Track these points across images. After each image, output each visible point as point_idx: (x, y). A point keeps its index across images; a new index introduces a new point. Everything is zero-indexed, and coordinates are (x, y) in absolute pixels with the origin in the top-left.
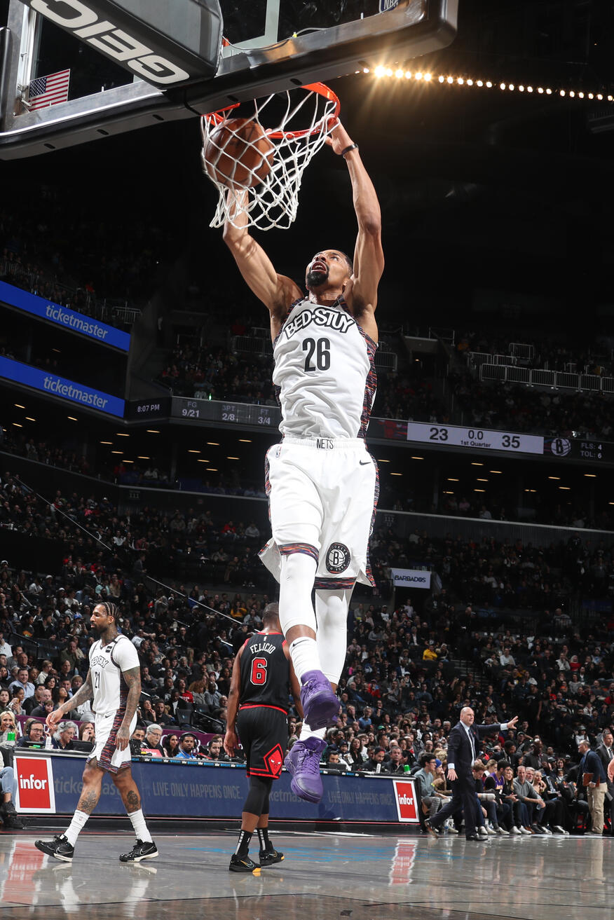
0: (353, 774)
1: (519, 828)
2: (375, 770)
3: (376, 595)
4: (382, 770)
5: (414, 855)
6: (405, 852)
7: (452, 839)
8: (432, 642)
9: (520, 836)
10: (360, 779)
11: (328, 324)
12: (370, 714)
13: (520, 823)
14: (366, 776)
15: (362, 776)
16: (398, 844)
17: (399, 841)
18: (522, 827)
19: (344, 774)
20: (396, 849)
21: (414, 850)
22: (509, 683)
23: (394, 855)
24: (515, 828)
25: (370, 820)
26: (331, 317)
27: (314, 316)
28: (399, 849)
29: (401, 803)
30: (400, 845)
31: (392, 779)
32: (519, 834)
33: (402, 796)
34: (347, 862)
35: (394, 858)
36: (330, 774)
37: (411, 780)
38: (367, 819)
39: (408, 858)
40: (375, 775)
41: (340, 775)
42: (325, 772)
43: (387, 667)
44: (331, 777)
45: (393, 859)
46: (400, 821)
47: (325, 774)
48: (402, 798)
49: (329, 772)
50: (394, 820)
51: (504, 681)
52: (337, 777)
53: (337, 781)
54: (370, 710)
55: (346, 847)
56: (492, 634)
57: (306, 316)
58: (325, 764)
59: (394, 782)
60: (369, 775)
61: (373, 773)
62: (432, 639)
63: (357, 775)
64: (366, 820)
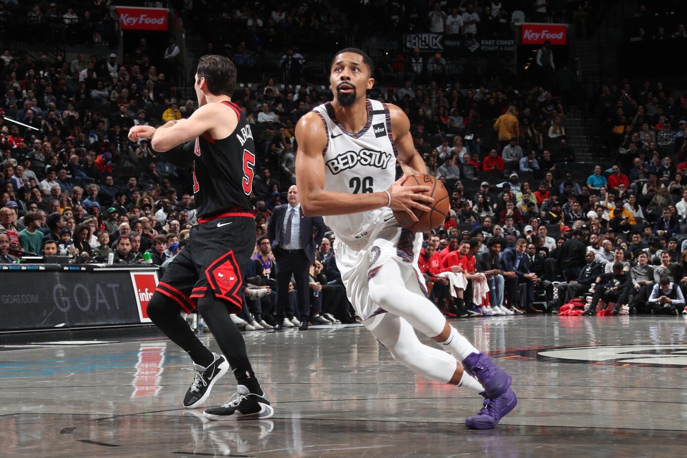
0: (78, 268)
1: (291, 319)
2: (107, 262)
3: (98, 43)
4: (116, 261)
5: (163, 359)
6: (150, 357)
7: (208, 338)
8: (173, 100)
9: (292, 330)
10: (88, 274)
11: (372, 163)
12: (96, 193)
13: (292, 313)
14: (95, 269)
15: (90, 270)
16: (141, 349)
17: (142, 345)
18: (295, 318)
19: (66, 268)
20: (140, 355)
21: (162, 354)
22: (273, 147)
23: (137, 361)
24: (287, 321)
25: (103, 323)
26: (374, 157)
27: (359, 158)
28: (142, 355)
29: (143, 300)
30: (143, 350)
31: (129, 272)
32: (291, 327)
33: (143, 291)
34: (72, 374)
35: (137, 364)
36: (47, 270)
37: (154, 271)
38: (100, 323)
39: (154, 365)
40: (107, 267)
41: (61, 270)
42: (41, 268)
43: (118, 133)
44: (49, 273)
45: (137, 366)
46: (142, 321)
47: (42, 270)
48: (143, 294)
49: (46, 267)
50: (134, 321)
51: (268, 142)
52: (57, 273)
53: (58, 278)
54: (95, 188)
55: (73, 357)
56: (250, 85)
57: (352, 157)
58: (41, 258)
59: (132, 274)
60: (99, 267)
61: (103, 265)
62: (174, 96)
63: (83, 269)
64: (98, 323)
